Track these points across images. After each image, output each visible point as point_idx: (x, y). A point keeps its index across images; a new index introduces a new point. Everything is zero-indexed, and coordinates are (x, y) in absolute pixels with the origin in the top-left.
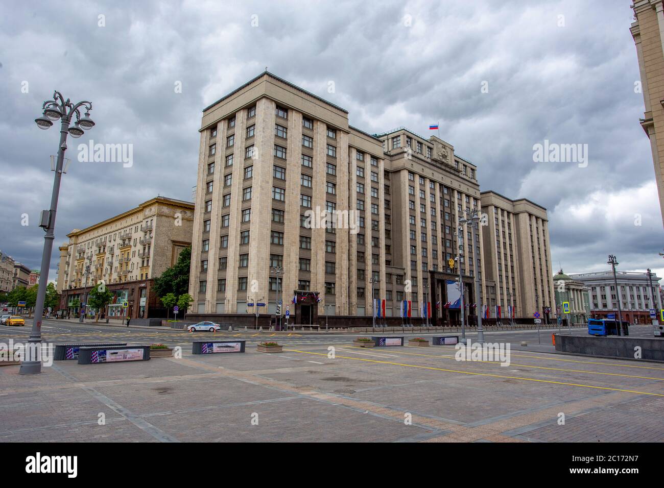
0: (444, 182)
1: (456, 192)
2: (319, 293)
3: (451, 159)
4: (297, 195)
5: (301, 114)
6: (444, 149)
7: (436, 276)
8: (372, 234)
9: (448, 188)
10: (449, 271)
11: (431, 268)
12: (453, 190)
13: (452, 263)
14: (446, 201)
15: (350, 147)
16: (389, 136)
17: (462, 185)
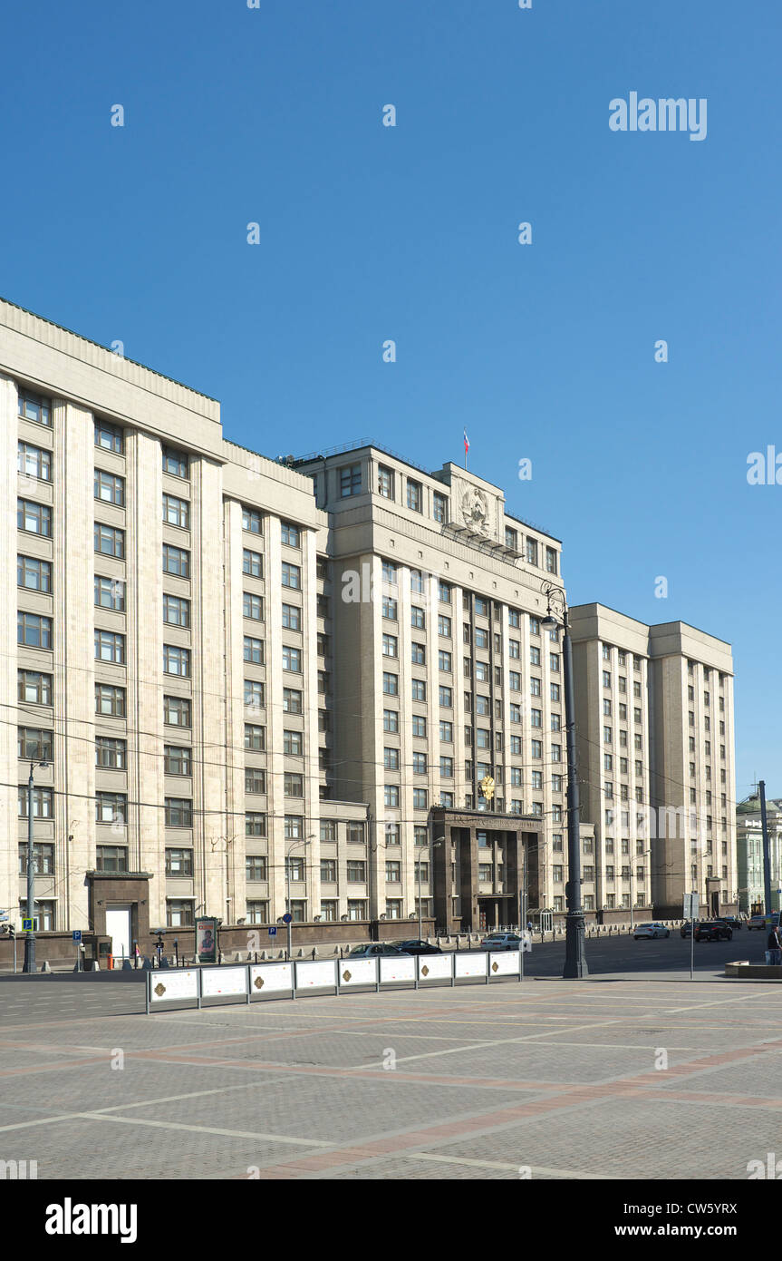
0: (474, 585)
1: (505, 609)
2: (152, 876)
3: (497, 524)
4: (86, 631)
5: (89, 415)
6: (477, 498)
7: (450, 821)
8: (284, 722)
9: (485, 599)
10: (481, 808)
11: (436, 800)
12: (499, 604)
13: (489, 787)
14: (478, 633)
15: (226, 498)
16: (330, 462)
17: (522, 590)
